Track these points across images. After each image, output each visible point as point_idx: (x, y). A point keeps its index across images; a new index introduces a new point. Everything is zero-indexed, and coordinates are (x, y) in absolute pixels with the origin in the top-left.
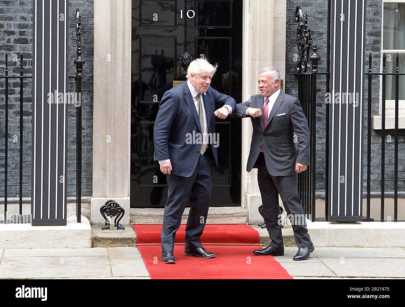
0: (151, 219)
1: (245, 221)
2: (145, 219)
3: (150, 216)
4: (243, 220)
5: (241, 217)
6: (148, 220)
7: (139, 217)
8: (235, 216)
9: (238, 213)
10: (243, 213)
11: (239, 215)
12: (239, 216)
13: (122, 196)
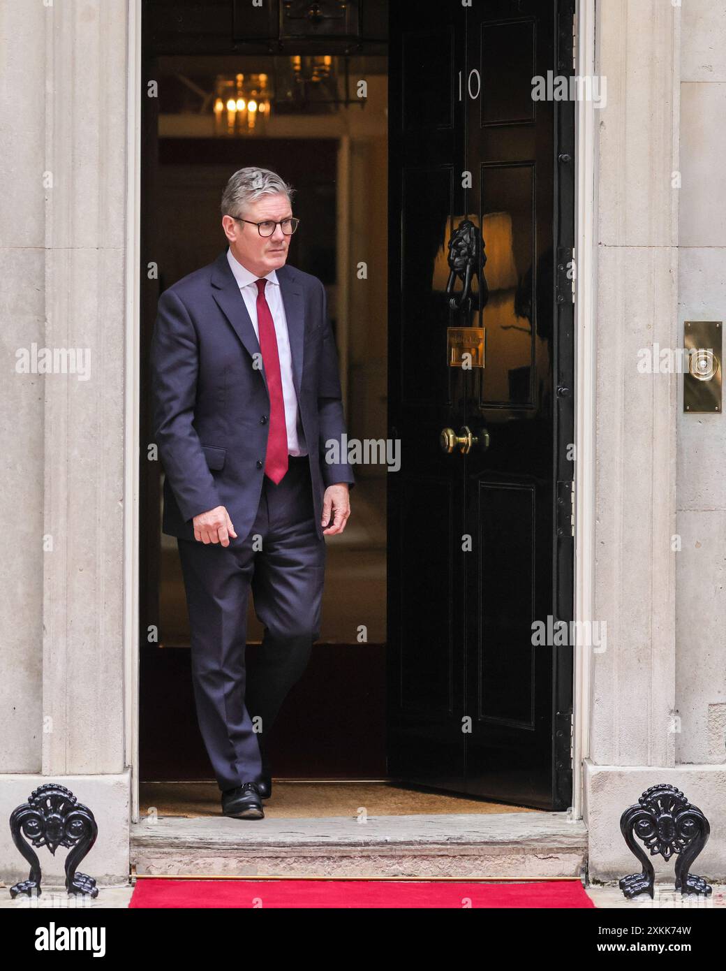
0: (209, 860)
1: (574, 868)
2: (186, 859)
3: (206, 845)
4: (566, 867)
5: (559, 855)
6: (200, 861)
7: (166, 850)
8: (533, 849)
9: (547, 837)
10: (563, 839)
11: (551, 845)
12: (551, 850)
13: (100, 770)
